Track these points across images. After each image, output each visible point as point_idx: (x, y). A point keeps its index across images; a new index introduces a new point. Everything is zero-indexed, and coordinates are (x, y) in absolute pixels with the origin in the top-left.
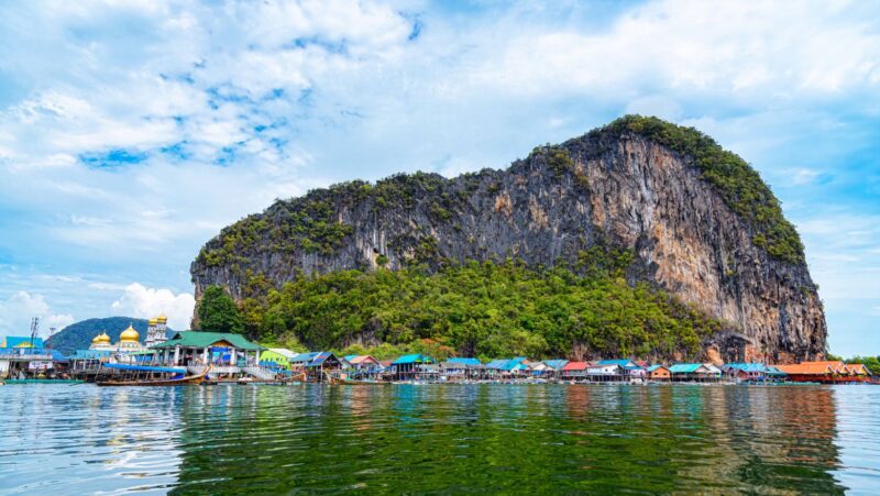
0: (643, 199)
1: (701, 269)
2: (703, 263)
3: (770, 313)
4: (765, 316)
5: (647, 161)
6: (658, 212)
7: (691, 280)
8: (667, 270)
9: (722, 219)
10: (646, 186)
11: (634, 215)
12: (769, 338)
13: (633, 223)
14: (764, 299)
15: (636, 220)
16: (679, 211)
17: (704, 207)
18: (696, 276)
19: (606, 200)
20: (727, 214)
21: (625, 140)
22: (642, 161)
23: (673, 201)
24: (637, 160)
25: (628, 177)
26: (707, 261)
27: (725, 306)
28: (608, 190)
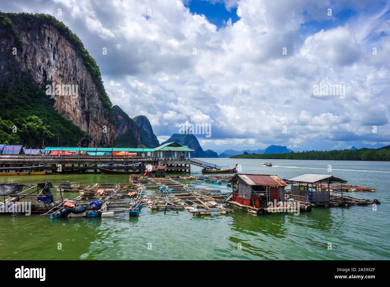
0: (49, 63)
1: (74, 106)
2: (76, 103)
3: (99, 130)
4: (97, 131)
5: (57, 44)
6: (58, 73)
7: (69, 110)
8: (59, 104)
9: (88, 85)
10: (54, 57)
11: (42, 71)
12: (97, 141)
13: (40, 74)
14: (98, 124)
15: (42, 73)
16: (69, 76)
17: (81, 77)
18: (72, 109)
19: (26, 57)
20: (91, 83)
21: (45, 28)
22: (54, 43)
23: (67, 70)
24: (50, 42)
25: (43, 49)
26: (78, 103)
27: (83, 125)
28: (28, 51)
